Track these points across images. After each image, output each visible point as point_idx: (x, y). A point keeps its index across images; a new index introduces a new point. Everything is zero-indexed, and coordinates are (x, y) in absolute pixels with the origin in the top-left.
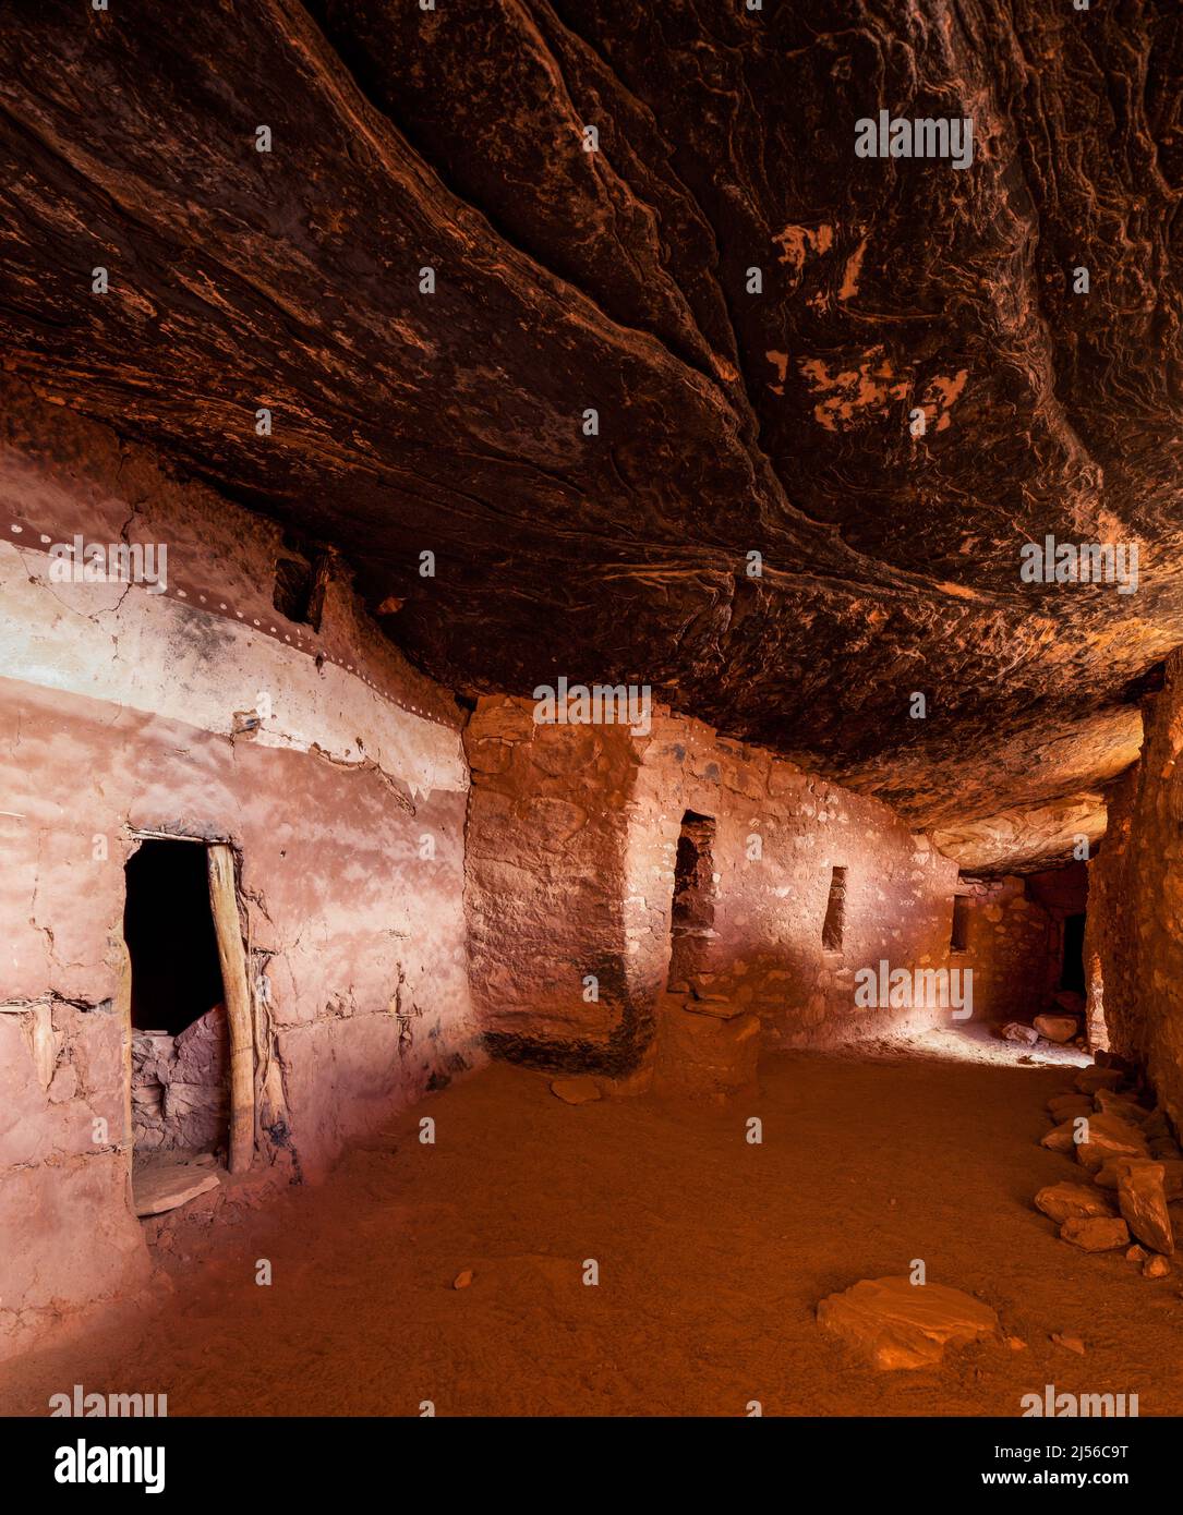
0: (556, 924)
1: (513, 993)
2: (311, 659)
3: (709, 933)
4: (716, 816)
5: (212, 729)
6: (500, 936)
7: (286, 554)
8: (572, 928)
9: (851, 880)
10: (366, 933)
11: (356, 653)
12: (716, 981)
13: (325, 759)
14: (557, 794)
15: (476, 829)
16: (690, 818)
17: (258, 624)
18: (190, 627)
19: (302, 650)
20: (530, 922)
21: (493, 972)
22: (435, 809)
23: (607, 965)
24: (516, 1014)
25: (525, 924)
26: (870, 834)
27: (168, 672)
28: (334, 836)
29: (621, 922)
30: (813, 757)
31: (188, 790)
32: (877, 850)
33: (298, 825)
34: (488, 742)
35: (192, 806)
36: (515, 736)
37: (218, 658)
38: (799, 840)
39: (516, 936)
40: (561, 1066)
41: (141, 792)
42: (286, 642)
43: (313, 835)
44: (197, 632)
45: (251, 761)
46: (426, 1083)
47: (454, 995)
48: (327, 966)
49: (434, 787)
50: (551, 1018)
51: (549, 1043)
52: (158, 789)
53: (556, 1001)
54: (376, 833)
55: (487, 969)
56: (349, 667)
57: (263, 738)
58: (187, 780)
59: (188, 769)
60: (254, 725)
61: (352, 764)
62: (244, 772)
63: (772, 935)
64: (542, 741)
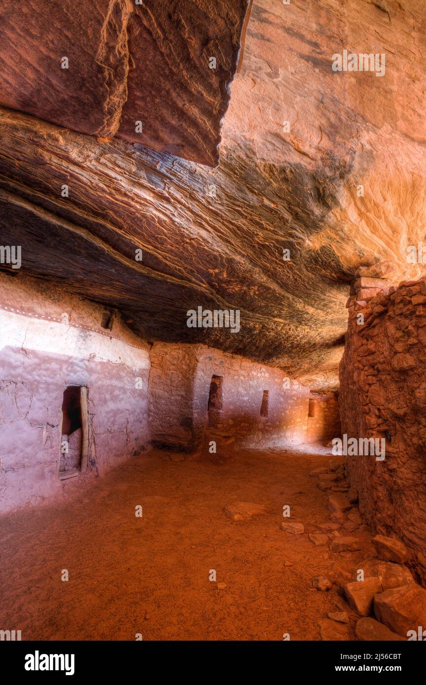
0: (174, 408)
1: (160, 428)
2: (109, 338)
3: (221, 411)
4: (223, 376)
5: (85, 358)
6: (157, 411)
7: (105, 312)
8: (178, 409)
9: (271, 394)
10: (118, 410)
11: (120, 335)
12: (223, 426)
13: (111, 363)
14: (175, 370)
15: (152, 380)
16: (214, 377)
17: (97, 331)
19: (107, 336)
20: (166, 407)
21: (155, 422)
22: (140, 373)
23: (187, 421)
24: (161, 434)
25: (164, 408)
26: (276, 380)
27: (76, 345)
28: (112, 383)
29: (192, 408)
30: (255, 358)
31: (78, 374)
33: (103, 381)
34: (156, 355)
35: (78, 377)
36: (163, 353)
37: (87, 340)
38: (251, 383)
39: (162, 411)
40: (174, 451)
41: (68, 375)
42: (103, 335)
43: (106, 383)
44: (83, 335)
45: (93, 365)
46: (133, 453)
47: (143, 428)
48: (108, 419)
49: (140, 368)
50: (171, 436)
51: (170, 444)
52: (72, 374)
53: (173, 431)
54: (123, 382)
55: (153, 421)
56: (119, 339)
57: (96, 359)
58: (78, 371)
59: (78, 369)
60: (94, 356)
61: (118, 364)
62: (91, 368)
63: (242, 412)
64: (171, 355)
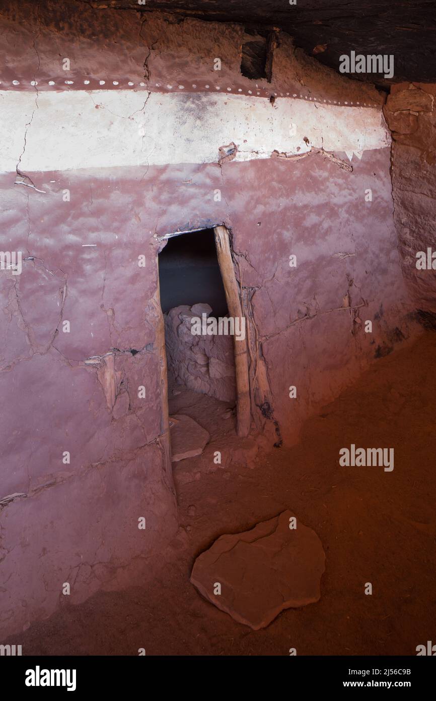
2: (266, 100)
5: (207, 161)
7: (247, 38)
10: (322, 258)
11: (298, 85)
13: (283, 158)
15: (398, 172)
17: (230, 90)
18: (189, 104)
19: (260, 96)
22: (367, 163)
27: (176, 134)
28: (294, 202)
31: (193, 202)
33: (268, 203)
34: (401, 113)
35: (196, 212)
37: (207, 116)
41: (164, 212)
42: (250, 95)
43: (279, 206)
44: (193, 106)
45: (233, 173)
46: (374, 353)
47: (392, 284)
48: (296, 286)
49: (366, 149)
52: (174, 208)
54: (324, 191)
56: (295, 95)
57: (240, 157)
58: (192, 197)
59: (192, 190)
60: (233, 150)
61: (303, 155)
62: (229, 181)
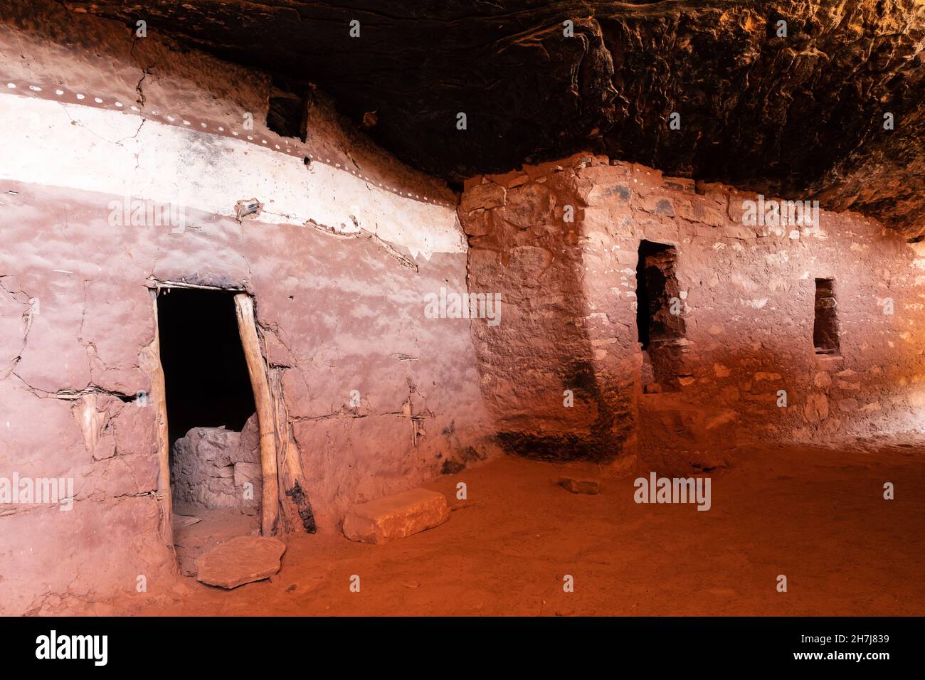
0: (539, 343)
1: (515, 400)
2: (300, 161)
3: (683, 342)
4: (676, 243)
5: (221, 213)
6: (500, 357)
7: (278, 93)
8: (552, 345)
9: (840, 289)
10: (375, 356)
11: (341, 155)
12: (696, 383)
13: (323, 231)
14: (528, 242)
15: (474, 280)
16: (647, 249)
17: (251, 139)
18: (197, 144)
19: (291, 154)
20: (520, 344)
21: (499, 385)
22: (438, 267)
23: (581, 371)
24: (520, 416)
25: (517, 346)
26: (855, 246)
27: (180, 175)
28: (339, 285)
29: (586, 335)
30: (769, 183)
31: (202, 254)
32: (867, 261)
33: (303, 277)
34: (476, 213)
35: (206, 264)
36: (492, 205)
37: (221, 163)
38: (771, 258)
39: (511, 356)
40: (557, 456)
41: (163, 256)
42: (277, 150)
43: (318, 285)
44: (203, 148)
45: (256, 233)
46: (441, 468)
47: (468, 403)
48: (341, 378)
49: (435, 251)
50: (544, 418)
51: (545, 438)
52: (177, 254)
53: (547, 404)
54: (379, 284)
55: (493, 384)
56: (338, 165)
57: (262, 217)
58: (201, 247)
59: (202, 240)
60: (255, 209)
61: (350, 234)
62: (250, 241)
63: (754, 341)
64: (512, 204)
